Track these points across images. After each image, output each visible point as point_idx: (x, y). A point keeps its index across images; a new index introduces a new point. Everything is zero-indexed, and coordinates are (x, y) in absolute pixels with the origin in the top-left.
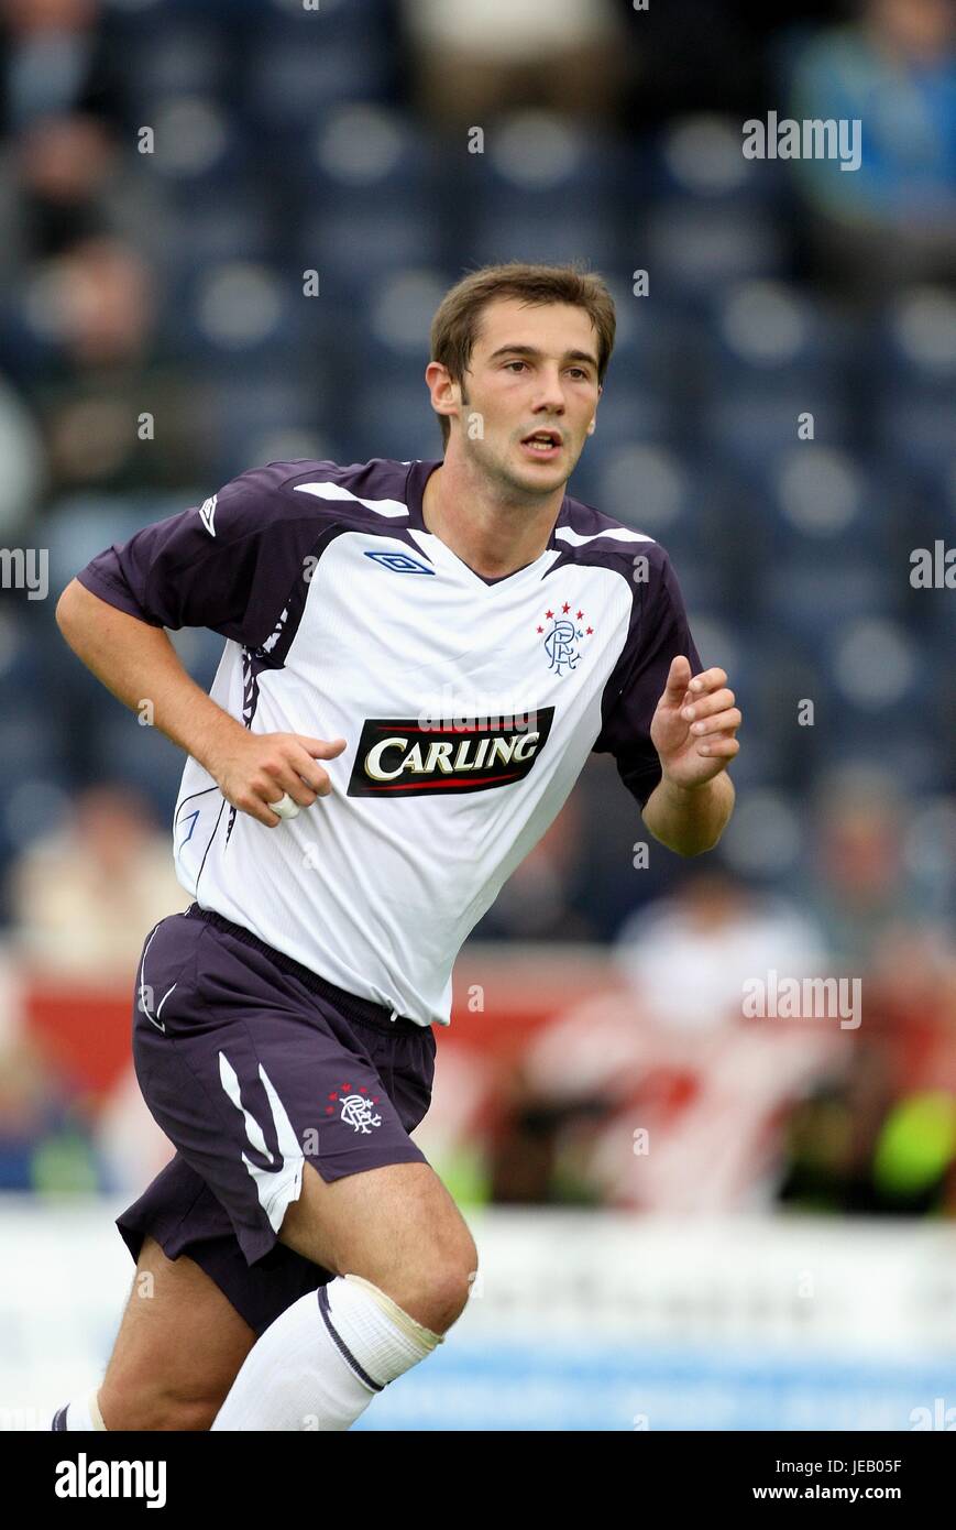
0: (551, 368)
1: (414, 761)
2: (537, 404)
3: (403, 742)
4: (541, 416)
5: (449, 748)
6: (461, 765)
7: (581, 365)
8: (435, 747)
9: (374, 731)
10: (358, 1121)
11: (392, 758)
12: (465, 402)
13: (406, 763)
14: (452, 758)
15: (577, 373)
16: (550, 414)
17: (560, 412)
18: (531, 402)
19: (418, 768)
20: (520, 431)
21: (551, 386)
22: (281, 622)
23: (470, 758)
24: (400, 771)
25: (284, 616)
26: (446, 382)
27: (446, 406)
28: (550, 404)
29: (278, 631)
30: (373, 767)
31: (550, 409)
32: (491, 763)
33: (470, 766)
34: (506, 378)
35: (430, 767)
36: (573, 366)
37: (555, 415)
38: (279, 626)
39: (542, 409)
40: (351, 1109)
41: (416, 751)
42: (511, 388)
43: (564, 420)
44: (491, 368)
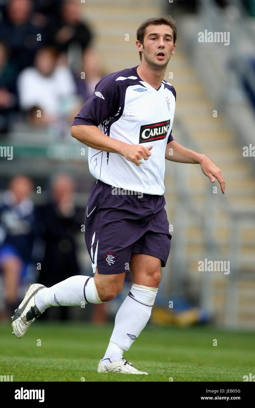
0: (162, 39)
1: (152, 134)
2: (158, 46)
3: (149, 130)
4: (160, 49)
5: (157, 129)
6: (160, 133)
7: (168, 38)
8: (155, 129)
9: (143, 128)
10: (109, 262)
11: (147, 133)
12: (144, 48)
13: (150, 134)
14: (158, 132)
15: (168, 40)
16: (162, 48)
17: (163, 48)
18: (157, 46)
19: (152, 135)
20: (156, 53)
21: (162, 42)
22: (119, 110)
23: (161, 132)
24: (149, 136)
25: (120, 109)
26: (140, 44)
27: (140, 50)
28: (161, 46)
29: (119, 112)
30: (144, 136)
31: (161, 47)
32: (164, 132)
33: (161, 133)
34: (152, 41)
35: (155, 135)
36: (166, 38)
37: (162, 49)
38: (119, 111)
39: (160, 47)
40: (109, 258)
41: (152, 131)
42: (153, 43)
43: (165, 49)
44: (148, 39)
